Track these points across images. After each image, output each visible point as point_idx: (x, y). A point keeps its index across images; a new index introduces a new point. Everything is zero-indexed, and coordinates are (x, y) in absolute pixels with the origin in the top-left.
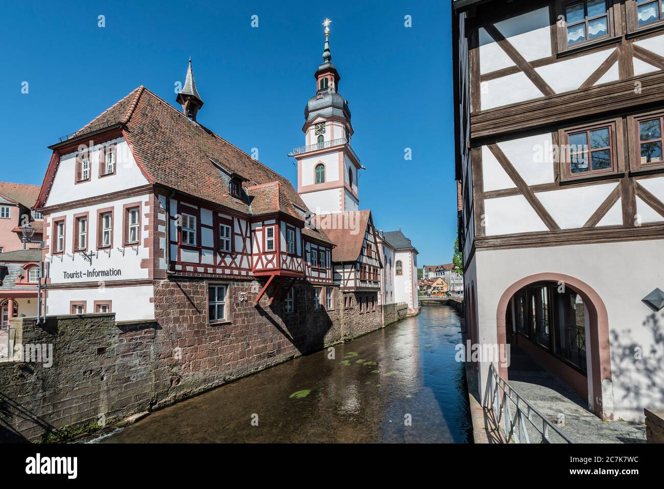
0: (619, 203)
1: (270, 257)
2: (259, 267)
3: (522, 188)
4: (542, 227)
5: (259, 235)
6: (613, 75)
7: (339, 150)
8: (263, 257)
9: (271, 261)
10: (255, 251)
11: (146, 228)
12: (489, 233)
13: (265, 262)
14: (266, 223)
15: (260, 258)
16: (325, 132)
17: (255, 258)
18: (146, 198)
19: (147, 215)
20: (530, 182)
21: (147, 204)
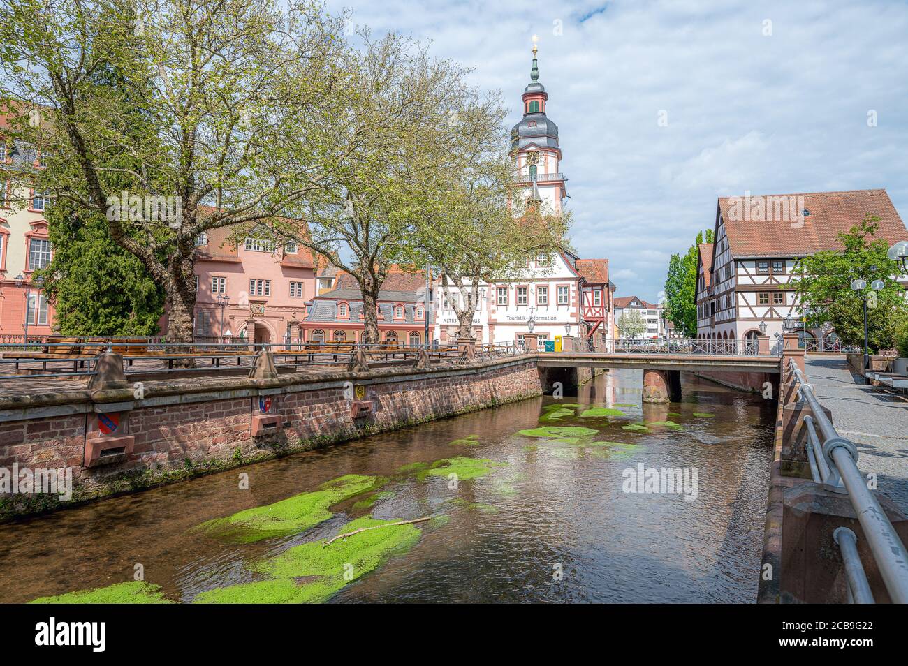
0: (770, 312)
1: (597, 309)
2: (589, 315)
3: (748, 306)
4: (753, 316)
5: (589, 295)
6: (768, 282)
7: (556, 185)
8: (592, 309)
9: (598, 312)
10: (586, 304)
11: (573, 298)
12: (740, 316)
13: (594, 312)
14: (594, 288)
15: (590, 309)
16: (538, 162)
17: (586, 310)
18: (573, 283)
19: (573, 291)
20: (750, 304)
21: (573, 285)
